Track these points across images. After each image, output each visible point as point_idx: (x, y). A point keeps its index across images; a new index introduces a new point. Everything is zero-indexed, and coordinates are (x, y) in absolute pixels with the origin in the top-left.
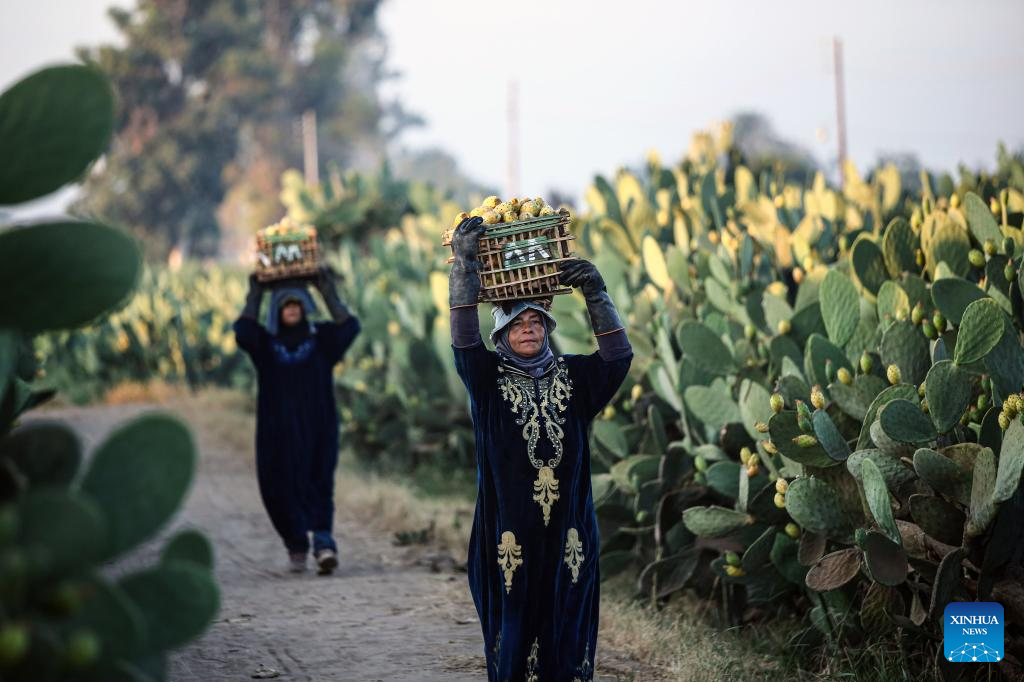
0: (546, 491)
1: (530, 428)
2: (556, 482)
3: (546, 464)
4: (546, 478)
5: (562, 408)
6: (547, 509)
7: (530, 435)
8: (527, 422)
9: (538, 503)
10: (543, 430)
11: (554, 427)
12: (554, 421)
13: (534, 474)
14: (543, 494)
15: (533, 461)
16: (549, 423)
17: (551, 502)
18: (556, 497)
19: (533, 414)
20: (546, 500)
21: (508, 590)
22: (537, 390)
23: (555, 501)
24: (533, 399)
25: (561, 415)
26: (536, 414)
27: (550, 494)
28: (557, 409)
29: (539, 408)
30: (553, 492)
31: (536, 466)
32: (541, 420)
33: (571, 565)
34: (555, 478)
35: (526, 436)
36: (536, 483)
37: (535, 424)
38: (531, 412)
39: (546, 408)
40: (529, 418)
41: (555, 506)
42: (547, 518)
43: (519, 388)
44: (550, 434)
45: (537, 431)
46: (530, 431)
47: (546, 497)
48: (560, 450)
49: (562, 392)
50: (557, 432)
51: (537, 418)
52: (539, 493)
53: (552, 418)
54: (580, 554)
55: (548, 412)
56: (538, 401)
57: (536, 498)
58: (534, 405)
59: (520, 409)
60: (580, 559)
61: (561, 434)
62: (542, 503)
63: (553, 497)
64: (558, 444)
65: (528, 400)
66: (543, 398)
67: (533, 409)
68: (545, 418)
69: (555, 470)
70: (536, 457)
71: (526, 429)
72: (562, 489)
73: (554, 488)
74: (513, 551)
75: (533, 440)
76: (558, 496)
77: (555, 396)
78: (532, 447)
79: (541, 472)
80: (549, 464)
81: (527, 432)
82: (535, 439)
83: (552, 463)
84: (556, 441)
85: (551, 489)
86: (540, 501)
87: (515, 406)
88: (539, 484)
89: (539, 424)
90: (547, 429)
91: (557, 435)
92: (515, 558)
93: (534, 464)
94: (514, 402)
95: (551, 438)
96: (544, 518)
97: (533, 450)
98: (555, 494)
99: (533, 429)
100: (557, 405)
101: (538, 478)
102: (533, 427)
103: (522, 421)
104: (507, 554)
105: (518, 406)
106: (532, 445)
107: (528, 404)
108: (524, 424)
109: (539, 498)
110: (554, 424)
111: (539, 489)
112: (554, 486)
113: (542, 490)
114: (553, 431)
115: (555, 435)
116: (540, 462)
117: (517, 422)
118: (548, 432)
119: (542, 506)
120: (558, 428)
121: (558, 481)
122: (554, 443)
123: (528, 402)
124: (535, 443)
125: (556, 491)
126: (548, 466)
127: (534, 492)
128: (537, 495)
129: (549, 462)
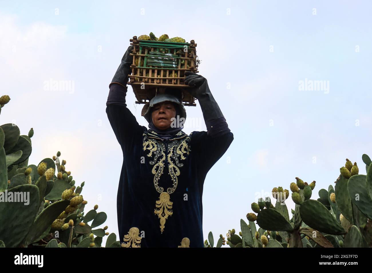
0: (164, 209)
1: (158, 167)
2: (171, 203)
3: (165, 191)
4: (165, 199)
5: (183, 158)
6: (163, 221)
7: (156, 172)
8: (157, 163)
9: (157, 216)
10: (166, 169)
11: (174, 169)
12: (176, 165)
13: (157, 196)
14: (161, 209)
15: (157, 188)
16: (171, 166)
17: (166, 217)
18: (171, 213)
22: (167, 148)
23: (169, 216)
24: (163, 151)
25: (181, 161)
27: (166, 210)
28: (179, 157)
29: (167, 157)
30: (169, 210)
32: (166, 163)
34: (171, 200)
35: (154, 171)
36: (157, 202)
37: (161, 164)
38: (161, 157)
39: (171, 157)
41: (169, 220)
42: (162, 227)
43: (156, 144)
44: (171, 172)
45: (162, 169)
47: (163, 212)
48: (176, 183)
49: (185, 149)
50: (175, 171)
51: (164, 161)
52: (159, 209)
53: (174, 162)
55: (172, 159)
56: (167, 153)
57: (156, 212)
58: (164, 154)
59: (153, 155)
61: (178, 173)
62: (160, 216)
63: (168, 213)
64: (175, 179)
68: (169, 163)
69: (171, 195)
70: (158, 185)
71: (155, 167)
72: (175, 209)
73: (169, 207)
74: (135, 240)
75: (158, 175)
76: (172, 213)
77: (181, 150)
78: (157, 179)
79: (161, 195)
80: (167, 191)
81: (156, 169)
82: (159, 174)
83: (169, 190)
84: (174, 176)
85: (167, 208)
86: (158, 214)
87: (151, 152)
88: (159, 203)
89: (164, 165)
90: (169, 169)
91: (175, 173)
92: (136, 245)
93: (157, 190)
94: (151, 150)
95: (171, 174)
96: (161, 227)
97: (157, 181)
98: (169, 211)
99: (160, 167)
100: (180, 155)
101: (159, 199)
102: (160, 166)
103: (153, 163)
104: (130, 241)
105: (153, 153)
106: (157, 178)
107: (160, 153)
108: (155, 165)
109: (159, 213)
110: (175, 167)
111: (159, 206)
112: (169, 206)
113: (161, 207)
114: (173, 171)
115: (174, 173)
116: (161, 189)
117: (150, 163)
118: (170, 170)
119: (160, 218)
120: (177, 169)
121: (172, 203)
122: (172, 178)
123: (160, 152)
124: (159, 177)
125: (171, 209)
126: (167, 192)
127: (156, 208)
128: (157, 210)
129: (168, 189)
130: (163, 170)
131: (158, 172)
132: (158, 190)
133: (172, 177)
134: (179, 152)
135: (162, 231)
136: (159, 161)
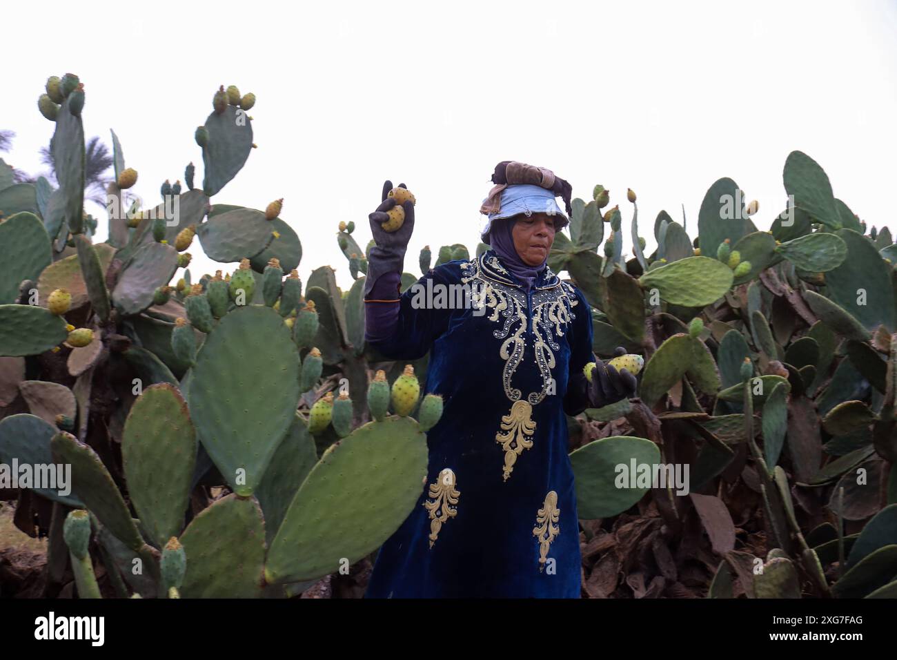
0: (516, 433)
1: (512, 345)
2: (533, 424)
3: (524, 398)
4: (521, 415)
5: (560, 333)
6: (511, 458)
7: (510, 354)
8: (509, 336)
9: (500, 445)
10: (530, 350)
11: (546, 352)
12: (547, 343)
13: (506, 406)
14: (511, 434)
15: (508, 390)
16: (540, 344)
17: (519, 450)
18: (529, 444)
19: (519, 327)
20: (514, 444)
21: (432, 544)
22: (529, 302)
23: (525, 449)
24: (522, 309)
25: (556, 339)
26: (523, 329)
27: (520, 437)
28: (553, 330)
29: (529, 321)
30: (526, 436)
31: (510, 398)
32: (529, 338)
33: (542, 539)
34: (533, 418)
35: (504, 353)
36: (504, 418)
37: (518, 339)
38: (517, 324)
39: (538, 324)
40: (512, 331)
41: (523, 457)
42: (508, 470)
43: (504, 295)
44: (539, 358)
45: (522, 351)
46: (511, 348)
47: (515, 441)
49: (563, 316)
50: (548, 357)
51: (523, 335)
52: (506, 432)
53: (545, 337)
54: (554, 524)
55: (541, 330)
56: (530, 314)
57: (499, 437)
58: (523, 317)
59: (502, 318)
60: (554, 531)
61: (552, 363)
62: (506, 446)
63: (524, 444)
64: (547, 374)
65: (516, 310)
66: (536, 312)
67: (520, 321)
68: (535, 337)
69: (534, 408)
70: (512, 385)
71: (506, 344)
72: (539, 437)
73: (528, 432)
74: (449, 496)
75: (512, 362)
76: (532, 444)
77: (556, 315)
78: (510, 371)
79: (515, 406)
80: (529, 398)
81: (508, 349)
82: (516, 361)
83: (533, 397)
84: (545, 368)
85: (523, 432)
86: (504, 443)
87: (496, 312)
88: (508, 421)
89: (525, 342)
90: (536, 350)
91: (548, 362)
92: (449, 506)
93: (508, 394)
94: (495, 307)
95: (539, 364)
96: (504, 469)
97: (511, 375)
98: (527, 440)
99: (516, 347)
100: (555, 325)
101: (509, 413)
102: (516, 345)
103: (503, 335)
104: (440, 498)
105: (500, 313)
106: (510, 368)
107: (514, 314)
108: (506, 339)
109: (504, 440)
110: (546, 347)
111: (507, 428)
112: (528, 429)
113: (510, 430)
114: (543, 355)
115: (545, 361)
116: (517, 393)
117: (496, 334)
118: (537, 354)
119: (505, 452)
120: (550, 353)
121: (535, 423)
122: (542, 372)
123: (514, 312)
124: (515, 366)
125: (530, 436)
126: (527, 400)
127: (500, 429)
128: (502, 434)
129: (530, 395)
130: (522, 353)
131: (512, 355)
132: (511, 395)
133: (542, 370)
134: (553, 318)
135: (506, 478)
136: (515, 332)
